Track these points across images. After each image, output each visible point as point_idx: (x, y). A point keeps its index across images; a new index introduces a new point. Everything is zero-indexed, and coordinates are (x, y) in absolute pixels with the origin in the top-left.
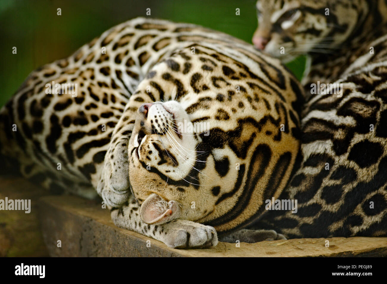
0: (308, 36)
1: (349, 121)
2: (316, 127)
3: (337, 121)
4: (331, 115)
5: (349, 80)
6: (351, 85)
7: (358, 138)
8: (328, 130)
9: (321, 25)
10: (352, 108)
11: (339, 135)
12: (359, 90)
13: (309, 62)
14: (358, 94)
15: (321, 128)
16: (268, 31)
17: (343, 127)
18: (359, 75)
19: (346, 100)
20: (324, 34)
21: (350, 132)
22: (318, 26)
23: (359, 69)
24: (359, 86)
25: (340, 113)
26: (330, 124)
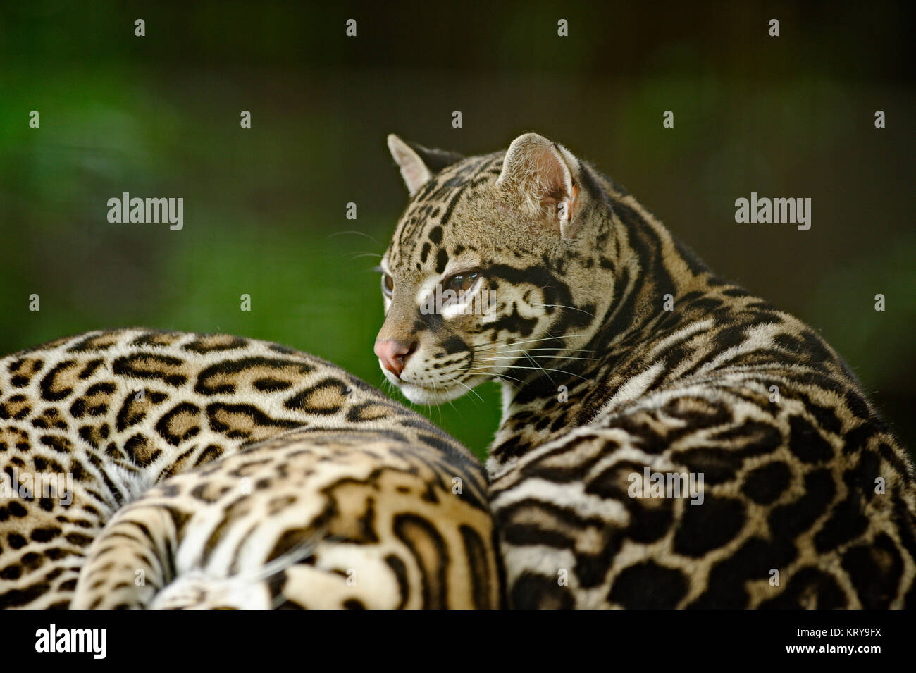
0: (504, 334)
1: (613, 511)
2: (538, 517)
3: (584, 506)
4: (571, 495)
5: (614, 424)
6: (619, 435)
7: (632, 554)
8: (563, 528)
9: (533, 307)
10: (619, 483)
11: (589, 542)
12: (637, 446)
13: (507, 396)
14: (635, 455)
15: (548, 522)
16: (409, 327)
17: (596, 522)
18: (634, 415)
19: (606, 463)
20: (539, 330)
21: (615, 538)
22: (525, 311)
23: (632, 403)
24: (636, 439)
25: (593, 489)
26: (567, 515)
